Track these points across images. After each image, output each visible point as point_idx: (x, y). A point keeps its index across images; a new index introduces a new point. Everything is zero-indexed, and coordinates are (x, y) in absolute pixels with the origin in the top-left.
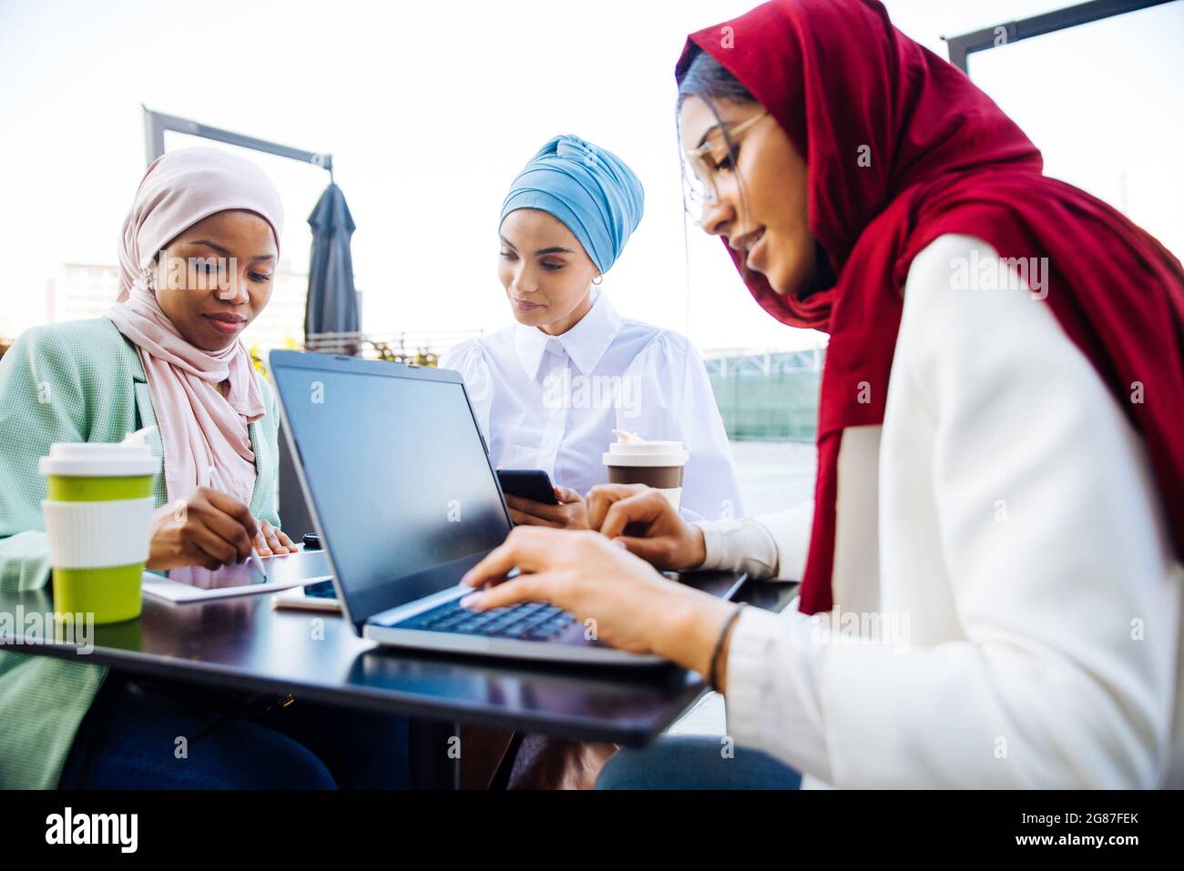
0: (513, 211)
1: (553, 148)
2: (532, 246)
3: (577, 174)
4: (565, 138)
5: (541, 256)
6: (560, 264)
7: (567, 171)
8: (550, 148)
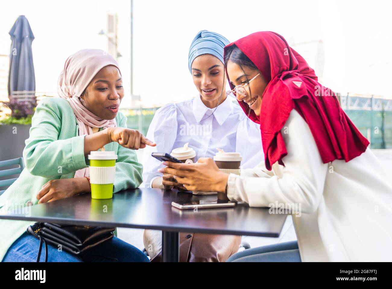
0: (195, 58)
1: (200, 36)
2: (206, 67)
3: (214, 40)
4: (203, 31)
5: (210, 70)
6: (218, 71)
7: (210, 40)
8: (198, 36)
